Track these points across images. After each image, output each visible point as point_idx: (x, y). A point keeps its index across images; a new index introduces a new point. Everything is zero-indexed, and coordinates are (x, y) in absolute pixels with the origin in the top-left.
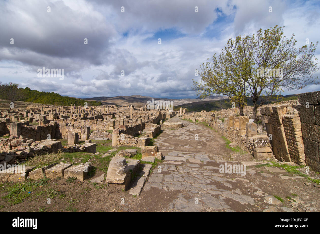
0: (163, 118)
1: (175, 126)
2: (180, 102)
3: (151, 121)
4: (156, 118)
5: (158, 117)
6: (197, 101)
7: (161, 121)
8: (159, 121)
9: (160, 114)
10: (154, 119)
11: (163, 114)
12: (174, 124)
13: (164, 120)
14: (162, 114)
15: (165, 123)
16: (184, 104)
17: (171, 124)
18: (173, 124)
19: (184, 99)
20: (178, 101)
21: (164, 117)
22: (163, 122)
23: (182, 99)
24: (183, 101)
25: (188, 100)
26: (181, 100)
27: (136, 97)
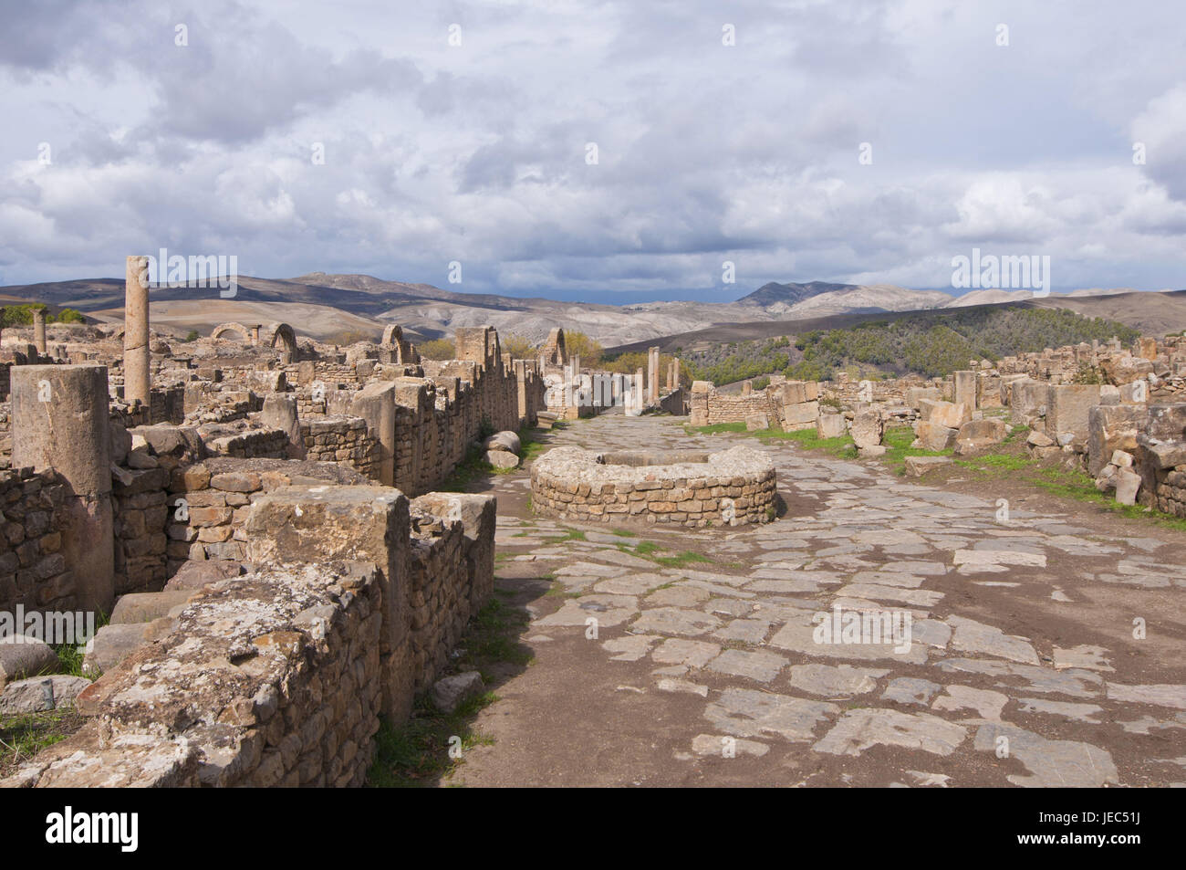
0: (522, 413)
1: (695, 506)
2: (633, 321)
3: (362, 428)
4: (439, 405)
5: (464, 397)
6: (742, 315)
7: (507, 437)
8: (486, 433)
9: (488, 360)
10: (410, 402)
11: (521, 377)
12: (675, 472)
13: (531, 436)
14: (513, 377)
15: (555, 464)
16: (658, 336)
17: (638, 475)
18: (659, 473)
19: (658, 304)
20: (620, 316)
21: (529, 402)
22: (521, 451)
23: (647, 306)
24: (652, 316)
25: (680, 315)
26: (639, 309)
27: (333, 286)
